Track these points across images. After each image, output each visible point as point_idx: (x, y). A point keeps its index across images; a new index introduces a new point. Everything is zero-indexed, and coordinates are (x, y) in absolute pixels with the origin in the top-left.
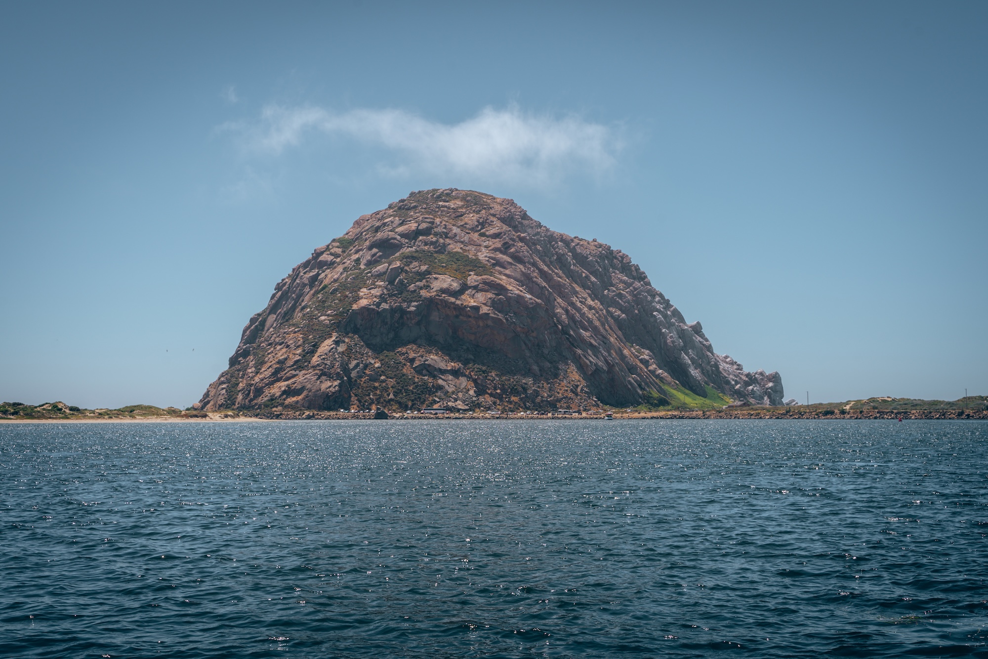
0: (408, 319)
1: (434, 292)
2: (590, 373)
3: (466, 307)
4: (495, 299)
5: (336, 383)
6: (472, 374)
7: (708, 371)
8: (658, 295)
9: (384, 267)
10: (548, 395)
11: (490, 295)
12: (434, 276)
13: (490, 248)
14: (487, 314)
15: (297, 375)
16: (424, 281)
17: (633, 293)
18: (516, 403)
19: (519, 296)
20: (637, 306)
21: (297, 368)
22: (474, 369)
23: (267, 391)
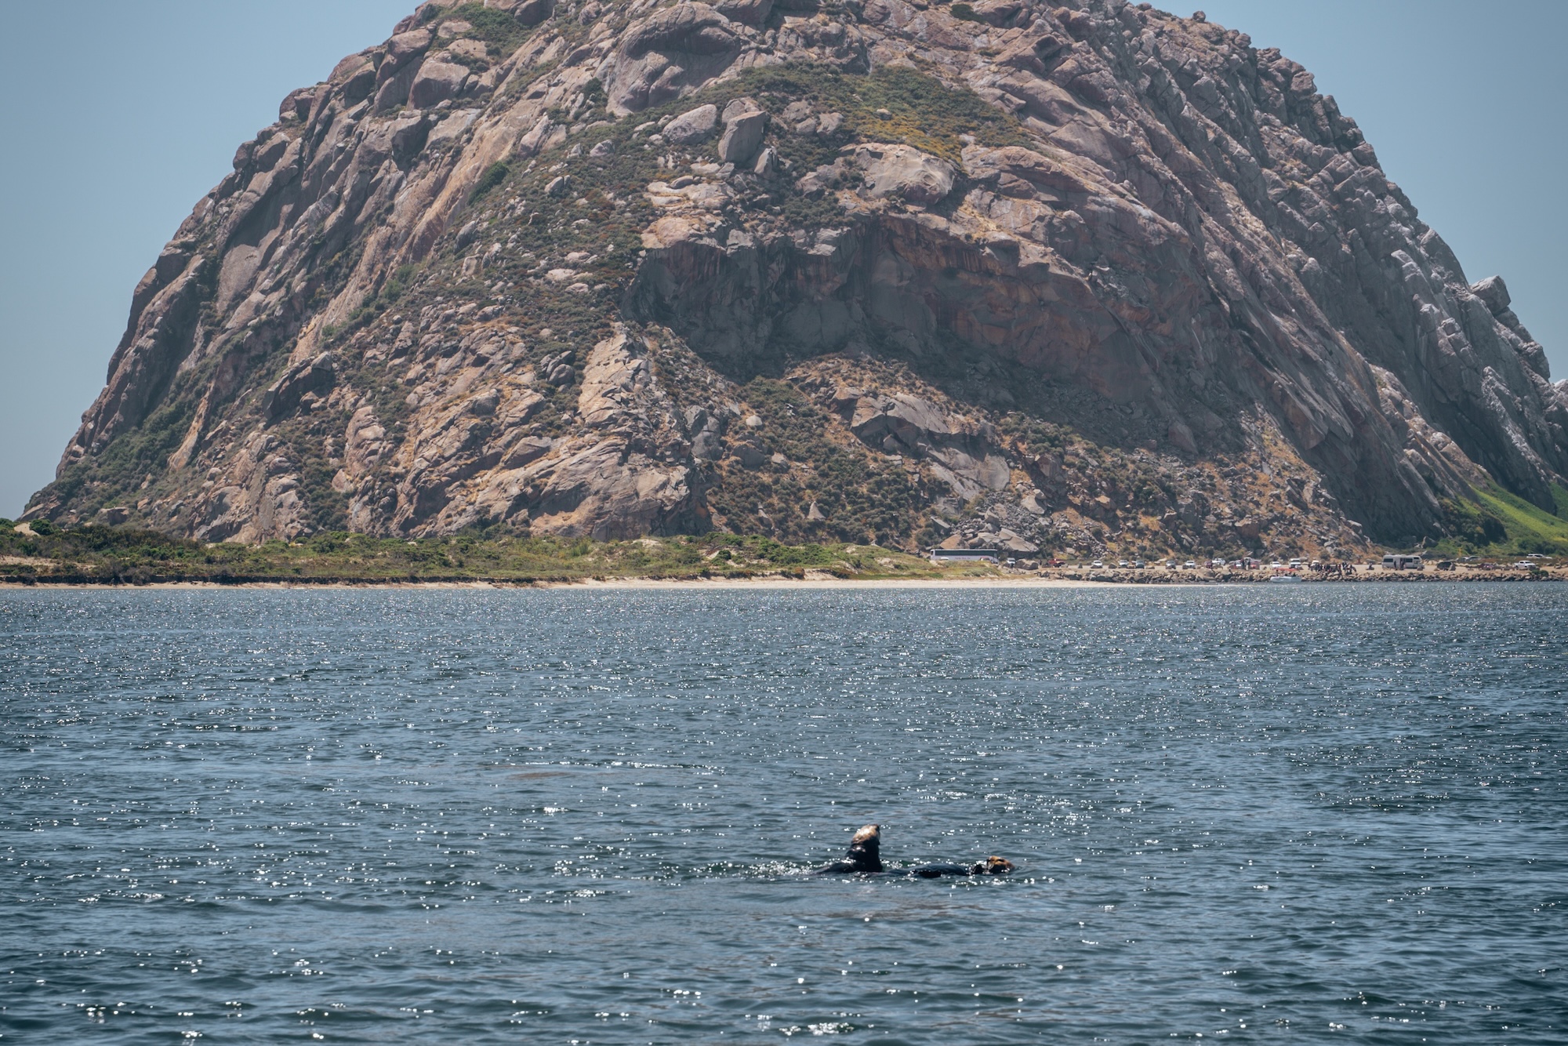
0: (808, 278)
1: (879, 197)
2: (1313, 443)
3: (979, 245)
4: (1055, 221)
5: (679, 473)
6: (1022, 447)
7: (1541, 434)
8: (1391, 193)
9: (703, 116)
10: (1235, 512)
11: (1038, 209)
12: (870, 146)
13: (999, 58)
14: (1044, 267)
15: (548, 449)
16: (839, 160)
17: (1331, 190)
18: (1156, 533)
19: (1120, 210)
20: (1345, 232)
21: (543, 429)
22: (1025, 432)
23: (459, 499)
